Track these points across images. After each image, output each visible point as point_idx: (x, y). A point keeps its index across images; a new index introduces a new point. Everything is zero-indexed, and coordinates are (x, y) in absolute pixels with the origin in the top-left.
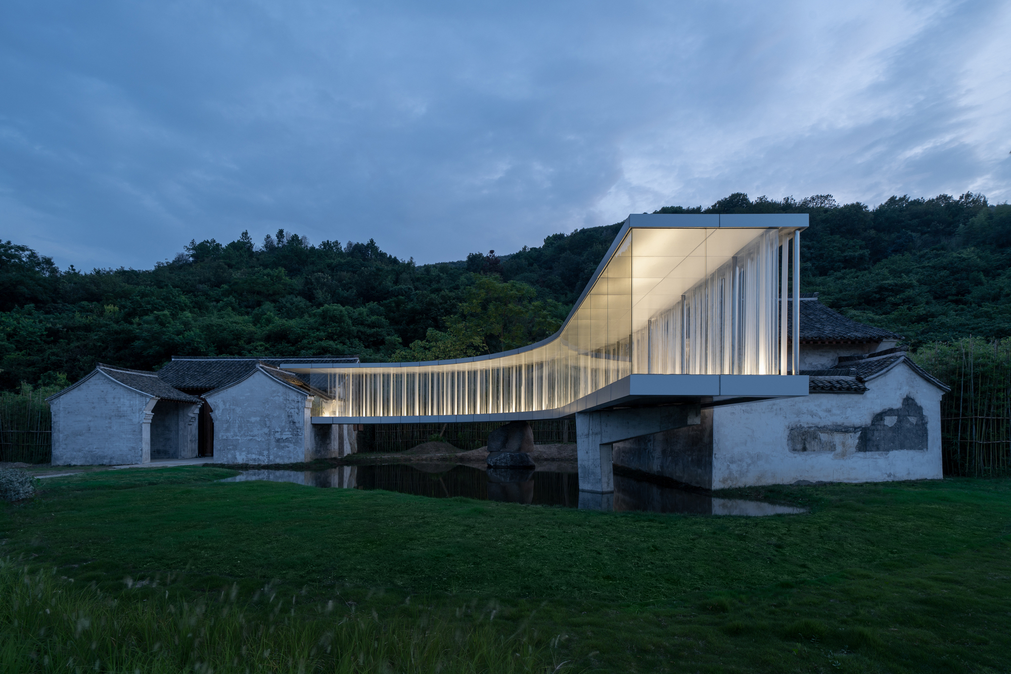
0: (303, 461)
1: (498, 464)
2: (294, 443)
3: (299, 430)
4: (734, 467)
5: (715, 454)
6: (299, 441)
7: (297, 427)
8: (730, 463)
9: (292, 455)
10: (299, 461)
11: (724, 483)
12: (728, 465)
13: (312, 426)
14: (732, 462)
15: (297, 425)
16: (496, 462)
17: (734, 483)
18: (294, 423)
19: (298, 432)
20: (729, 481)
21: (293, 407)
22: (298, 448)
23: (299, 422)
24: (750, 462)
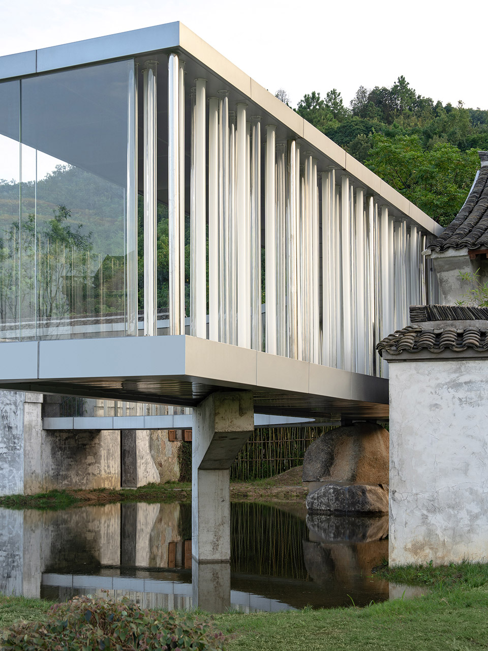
0: (22, 493)
1: (315, 506)
2: (9, 462)
3: (16, 441)
4: (438, 521)
5: (394, 492)
6: (17, 459)
7: (14, 436)
8: (428, 511)
9: (7, 482)
10: (16, 493)
11: (416, 553)
12: (423, 515)
13: (44, 433)
14: (434, 509)
15: (14, 432)
16: (312, 503)
17: (440, 554)
18: (10, 428)
19: (15, 443)
20: (427, 551)
21: (8, 402)
22: (15, 471)
23: (17, 427)
24: (476, 509)
